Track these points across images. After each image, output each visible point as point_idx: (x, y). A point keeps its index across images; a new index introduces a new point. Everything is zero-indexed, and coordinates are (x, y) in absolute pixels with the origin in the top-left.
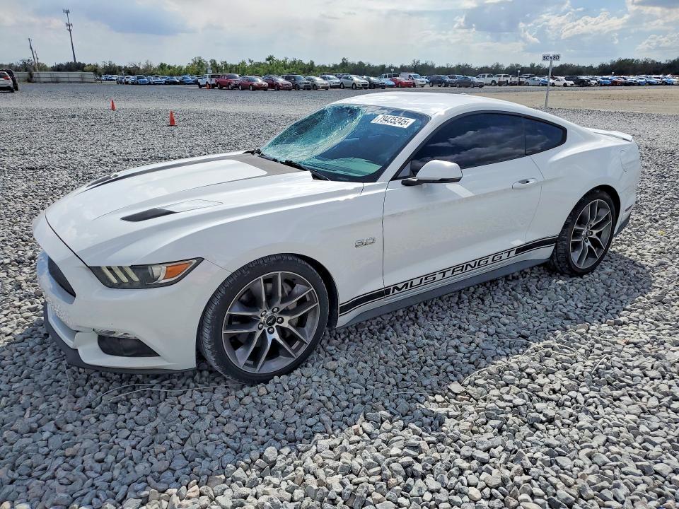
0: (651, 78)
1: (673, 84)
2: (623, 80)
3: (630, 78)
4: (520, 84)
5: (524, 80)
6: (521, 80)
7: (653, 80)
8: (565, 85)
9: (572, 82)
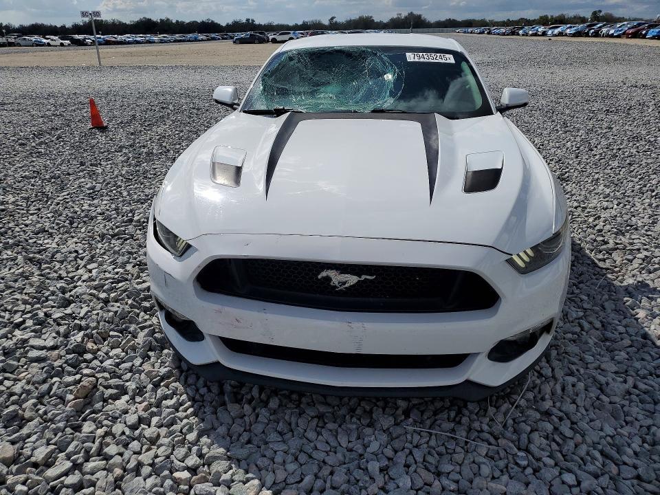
0: (136, 37)
1: (154, 42)
2: (114, 40)
3: (119, 38)
4: (11, 44)
5: (13, 41)
6: (9, 40)
7: (138, 39)
8: (62, 45)
9: (68, 42)
